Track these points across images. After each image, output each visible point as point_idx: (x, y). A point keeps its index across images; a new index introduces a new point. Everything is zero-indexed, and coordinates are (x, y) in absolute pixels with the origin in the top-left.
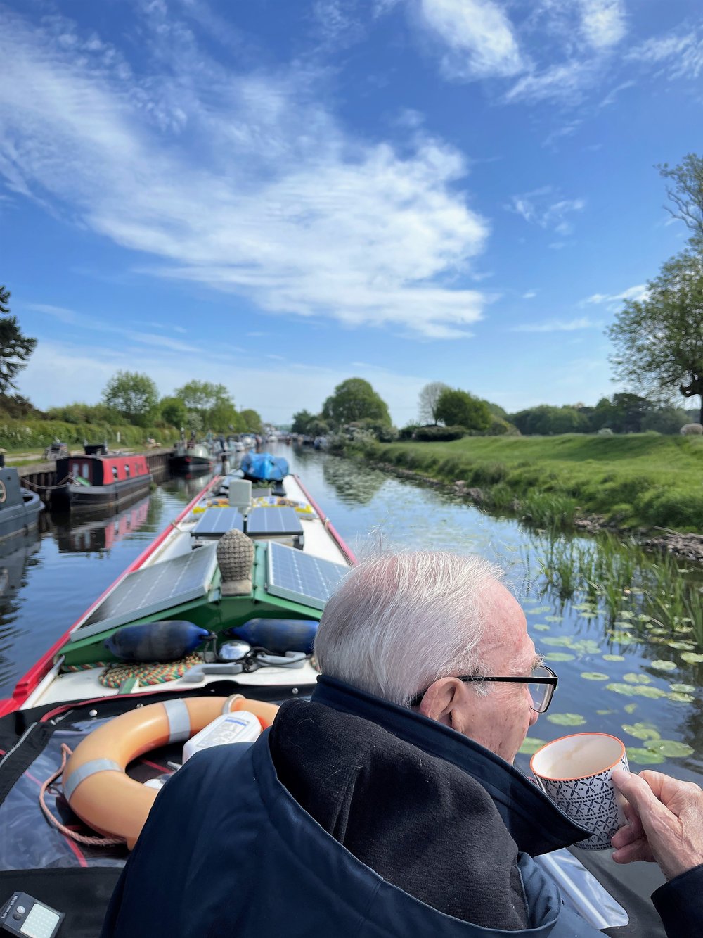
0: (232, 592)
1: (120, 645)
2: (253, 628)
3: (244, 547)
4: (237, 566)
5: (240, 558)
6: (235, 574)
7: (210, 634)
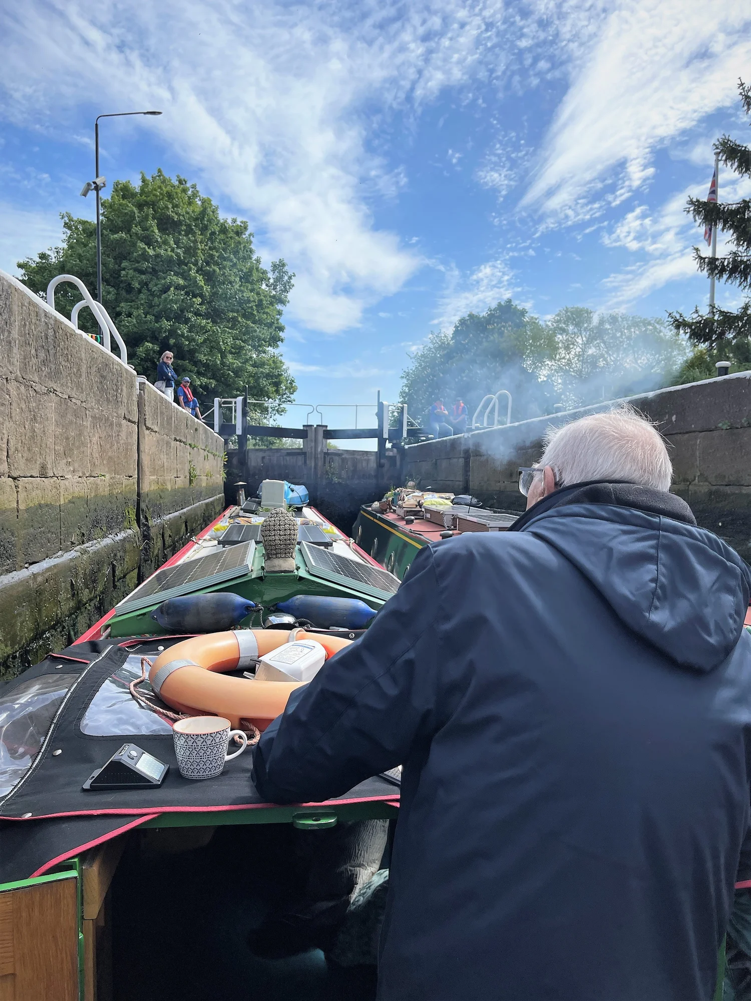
0: (277, 569)
1: (168, 614)
2: (297, 602)
3: (290, 525)
4: (282, 543)
5: (285, 535)
6: (279, 551)
7: (257, 606)
